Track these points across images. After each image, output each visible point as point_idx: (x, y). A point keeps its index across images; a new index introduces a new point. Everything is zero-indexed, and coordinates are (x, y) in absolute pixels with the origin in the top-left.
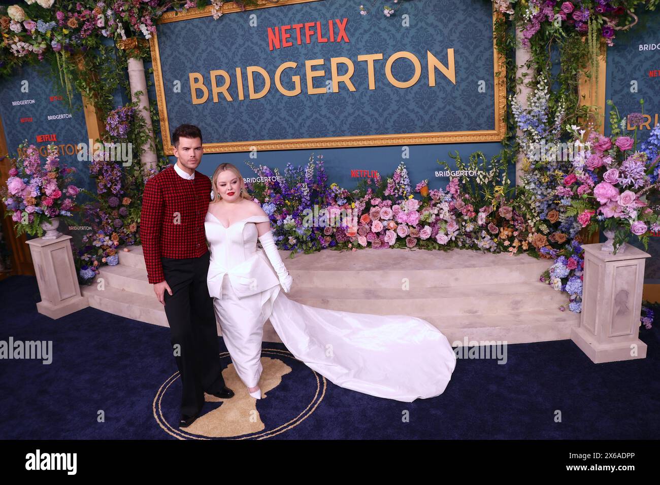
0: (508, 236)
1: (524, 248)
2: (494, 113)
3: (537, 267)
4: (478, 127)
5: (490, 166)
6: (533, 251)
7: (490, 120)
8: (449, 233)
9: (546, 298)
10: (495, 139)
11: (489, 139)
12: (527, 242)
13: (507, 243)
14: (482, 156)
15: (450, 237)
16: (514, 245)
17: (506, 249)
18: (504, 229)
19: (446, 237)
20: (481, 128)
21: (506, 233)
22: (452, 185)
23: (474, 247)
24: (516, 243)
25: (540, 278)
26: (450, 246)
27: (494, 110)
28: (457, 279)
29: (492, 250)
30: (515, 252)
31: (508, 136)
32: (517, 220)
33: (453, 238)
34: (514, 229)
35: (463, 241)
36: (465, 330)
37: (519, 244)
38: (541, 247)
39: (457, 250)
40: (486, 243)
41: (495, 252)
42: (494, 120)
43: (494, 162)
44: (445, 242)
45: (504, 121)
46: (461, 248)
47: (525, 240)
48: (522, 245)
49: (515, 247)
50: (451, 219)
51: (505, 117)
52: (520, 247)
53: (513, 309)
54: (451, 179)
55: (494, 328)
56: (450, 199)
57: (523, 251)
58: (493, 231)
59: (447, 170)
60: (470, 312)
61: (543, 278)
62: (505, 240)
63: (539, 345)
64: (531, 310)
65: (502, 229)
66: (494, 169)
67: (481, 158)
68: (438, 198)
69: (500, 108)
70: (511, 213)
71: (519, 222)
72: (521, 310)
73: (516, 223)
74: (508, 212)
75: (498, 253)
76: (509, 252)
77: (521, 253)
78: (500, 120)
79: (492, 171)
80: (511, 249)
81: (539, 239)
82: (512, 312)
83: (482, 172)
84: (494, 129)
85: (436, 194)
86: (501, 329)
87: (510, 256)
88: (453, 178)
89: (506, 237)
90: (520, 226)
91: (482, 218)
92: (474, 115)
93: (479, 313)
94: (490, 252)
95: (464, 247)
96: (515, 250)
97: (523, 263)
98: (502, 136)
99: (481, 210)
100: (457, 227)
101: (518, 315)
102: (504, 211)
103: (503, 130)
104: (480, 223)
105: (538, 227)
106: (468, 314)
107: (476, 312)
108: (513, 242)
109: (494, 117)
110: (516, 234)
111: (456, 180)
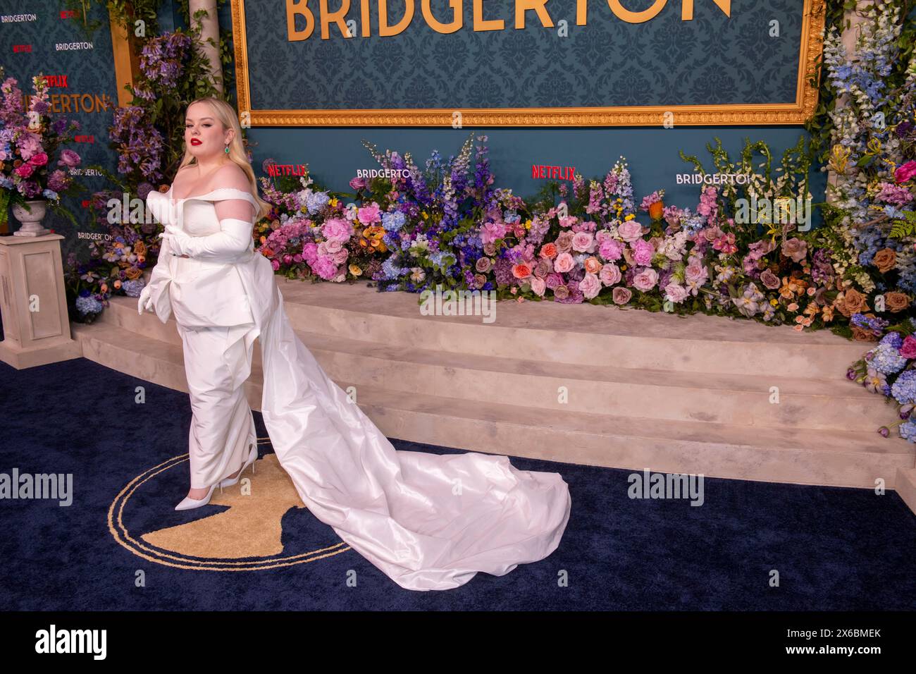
0: (796, 293)
1: (826, 318)
2: (796, 72)
3: (845, 352)
4: (765, 97)
5: (780, 169)
6: (841, 324)
7: (789, 85)
8: (688, 282)
9: (854, 408)
10: (794, 119)
11: (782, 119)
12: (832, 307)
13: (793, 307)
14: (765, 150)
15: (689, 289)
16: (807, 312)
17: (790, 319)
18: (789, 281)
19: (682, 290)
20: (770, 99)
21: (792, 287)
22: (705, 200)
23: (732, 311)
24: (811, 309)
25: (846, 373)
26: (688, 307)
27: (797, 66)
28: (686, 359)
29: (766, 318)
30: (808, 325)
31: (818, 114)
32: (818, 268)
33: (695, 293)
34: (810, 283)
35: (715, 301)
36: (684, 443)
37: (818, 311)
38: (853, 313)
39: (700, 314)
40: (748, 299)
41: (771, 323)
42: (796, 84)
43: (786, 162)
44: (681, 298)
45: (813, 84)
46: (710, 313)
47: (830, 304)
48: (822, 313)
49: (808, 316)
50: (696, 258)
51: (816, 78)
52: (818, 317)
53: (785, 421)
54: (704, 188)
55: (737, 446)
56: (698, 225)
57: (823, 324)
58: (769, 284)
59: (698, 172)
60: (701, 416)
61: (853, 374)
62: (789, 302)
63: (825, 490)
64: (820, 427)
65: (785, 280)
66: (787, 174)
67: (762, 152)
68: (675, 220)
69: (809, 62)
70: (805, 251)
71: (822, 270)
72: (800, 426)
73: (815, 273)
74: (798, 248)
75: (776, 324)
76: (795, 324)
77: (820, 328)
78: (807, 84)
79: (782, 178)
80: (799, 319)
81: (850, 299)
82: (783, 426)
83: (758, 176)
84: (794, 102)
85: (673, 213)
86: (751, 450)
87: (796, 331)
88: (707, 186)
89: (793, 295)
90: (823, 278)
91: (752, 261)
92: (758, 75)
93: (718, 421)
94: (762, 321)
95: (714, 311)
96: (808, 322)
97: (818, 343)
98: (809, 115)
99: (751, 246)
100: (704, 273)
101: (792, 433)
102: (791, 245)
103: (812, 103)
104: (749, 268)
105: (853, 279)
106: (697, 420)
107: (713, 418)
108: (806, 307)
109: (797, 80)
110: (812, 292)
111: (713, 190)
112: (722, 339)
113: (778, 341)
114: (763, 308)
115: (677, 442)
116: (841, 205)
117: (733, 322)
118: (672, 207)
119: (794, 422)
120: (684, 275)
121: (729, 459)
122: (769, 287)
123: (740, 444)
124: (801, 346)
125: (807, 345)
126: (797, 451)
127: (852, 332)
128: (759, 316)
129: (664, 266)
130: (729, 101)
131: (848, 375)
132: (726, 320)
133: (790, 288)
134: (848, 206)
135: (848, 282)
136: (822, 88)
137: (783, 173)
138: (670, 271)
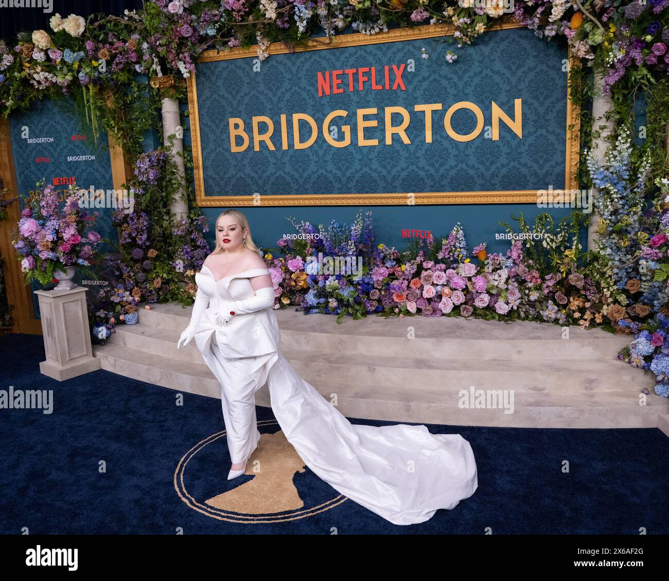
0: (578, 306)
1: (598, 321)
2: (564, 171)
3: (614, 343)
4: (546, 186)
5: (559, 230)
6: (608, 324)
7: (560, 179)
8: (509, 301)
12: (601, 314)
13: (577, 315)
15: (511, 305)
16: (585, 317)
17: (575, 322)
18: (574, 299)
19: (507, 306)
21: (576, 303)
22: (515, 250)
23: (539, 318)
24: (588, 315)
25: (617, 355)
26: (511, 316)
27: (565, 167)
28: (519, 352)
29: (561, 322)
32: (590, 290)
33: (515, 308)
34: (586, 299)
35: (526, 312)
37: (592, 317)
38: (618, 319)
39: (518, 321)
40: (550, 312)
41: (564, 325)
42: (565, 178)
43: (563, 225)
44: (506, 311)
45: (575, 179)
46: (524, 319)
47: (599, 312)
48: (595, 318)
49: (587, 320)
50: (513, 286)
51: (577, 175)
52: (593, 320)
53: (586, 389)
54: (513, 242)
55: (564, 408)
57: (596, 325)
58: (561, 301)
60: (536, 388)
61: (622, 356)
62: (575, 312)
63: (618, 431)
65: (571, 299)
66: (563, 233)
67: (548, 219)
69: (571, 166)
70: (583, 281)
71: (592, 291)
72: (596, 391)
73: (588, 293)
74: (579, 279)
75: (567, 325)
76: (579, 325)
77: (594, 327)
78: (571, 179)
80: (581, 322)
81: (616, 311)
82: (585, 391)
83: (549, 235)
84: (564, 189)
85: (495, 258)
86: (573, 409)
87: (581, 329)
88: (516, 241)
89: (577, 308)
91: (548, 287)
92: (541, 173)
93: (547, 391)
94: (558, 324)
95: (526, 318)
96: (587, 324)
97: (596, 338)
99: (547, 277)
100: (519, 294)
101: (592, 396)
102: (575, 278)
103: (575, 189)
104: (546, 291)
105: (615, 297)
106: (533, 391)
107: (543, 389)
108: (585, 314)
109: (565, 176)
110: (588, 305)
111: (520, 243)
114: (558, 316)
115: (527, 407)
116: (602, 253)
117: (539, 325)
118: (495, 254)
119: (592, 389)
120: (507, 297)
121: (560, 416)
122: (561, 303)
124: (587, 340)
125: (591, 340)
127: (615, 330)
128: (556, 321)
129: (494, 292)
130: (524, 188)
131: (619, 357)
132: (534, 324)
133: (575, 303)
135: (612, 300)
137: (561, 232)
138: (498, 295)
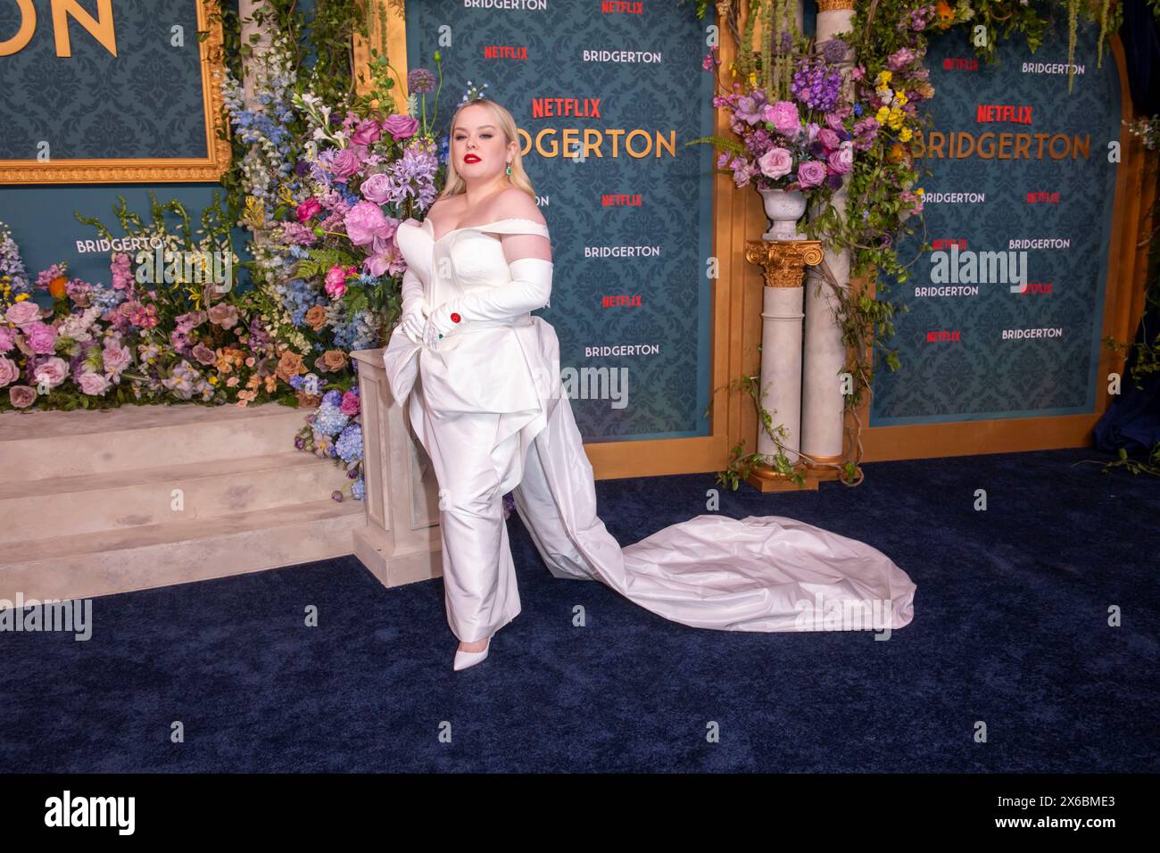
0: (233, 365)
1: (269, 389)
2: (203, 123)
3: (289, 421)
4: (173, 151)
5: (200, 232)
6: (286, 394)
7: (198, 138)
8: (107, 369)
9: (305, 476)
10: (209, 176)
11: (195, 176)
12: (275, 376)
13: (233, 382)
14: (178, 209)
15: (108, 376)
16: (250, 385)
17: (232, 397)
18: (223, 352)
19: (100, 379)
20: (179, 153)
21: (228, 359)
22: (118, 271)
23: (166, 397)
24: (253, 382)
25: (294, 443)
26: (116, 396)
27: (203, 116)
28: (108, 457)
29: (206, 398)
30: (252, 399)
31: (234, 170)
32: (255, 336)
33: (117, 380)
34: (247, 351)
35: (144, 387)
36: (107, 554)
37: (260, 383)
38: (292, 377)
39: (130, 406)
40: (181, 379)
41: (212, 403)
42: (205, 137)
43: (206, 222)
44: (101, 389)
45: (223, 137)
46: (140, 403)
47: (272, 373)
48: (265, 384)
49: (252, 389)
50: (113, 339)
51: (225, 129)
52: (262, 388)
53: (233, 507)
54: (114, 256)
55: (175, 544)
56: (113, 301)
57: (268, 397)
58: (204, 359)
59: (104, 237)
60: (132, 520)
61: (301, 442)
62: (228, 376)
63: (282, 572)
64: (272, 506)
65: (219, 352)
66: (209, 237)
67: (177, 211)
68: (82, 296)
69: (215, 112)
70: (236, 317)
71: (259, 338)
72: (251, 508)
73: (252, 342)
74: (226, 314)
75: (218, 404)
76: (238, 400)
77: (266, 401)
78: (217, 138)
79: (204, 241)
80: (241, 394)
81: (287, 362)
82: (231, 512)
83: (174, 237)
84: (206, 156)
85: (78, 287)
86: (191, 545)
87: (241, 407)
88: (117, 253)
89: (231, 368)
90: (261, 346)
91: (181, 336)
92: (162, 126)
93: (154, 522)
94: (202, 403)
95: (145, 400)
96: (252, 396)
97: (261, 415)
98: (223, 169)
99: (178, 319)
100: (126, 355)
101: (242, 517)
102: (219, 311)
103: (225, 157)
104: (179, 345)
105: (287, 340)
106: (127, 526)
107: (147, 519)
108: (248, 380)
109: (205, 132)
110: (251, 362)
111: (125, 258)
112: (149, 426)
113: (217, 420)
114: (200, 387)
115: (99, 554)
116: (266, 264)
117: (169, 409)
118: (76, 280)
119: (243, 506)
120: (101, 362)
121: (167, 561)
122: (204, 363)
123: (178, 540)
124: (243, 420)
125: (249, 419)
126: (245, 534)
127: (297, 400)
128: (197, 398)
129: (74, 352)
130: (131, 154)
131: (296, 445)
132: (161, 408)
133: (226, 360)
134: (273, 265)
135: (285, 346)
136: (233, 142)
137: (203, 236)
138: (83, 357)
